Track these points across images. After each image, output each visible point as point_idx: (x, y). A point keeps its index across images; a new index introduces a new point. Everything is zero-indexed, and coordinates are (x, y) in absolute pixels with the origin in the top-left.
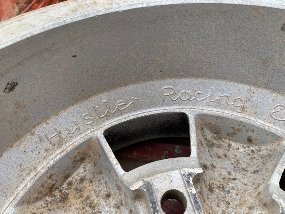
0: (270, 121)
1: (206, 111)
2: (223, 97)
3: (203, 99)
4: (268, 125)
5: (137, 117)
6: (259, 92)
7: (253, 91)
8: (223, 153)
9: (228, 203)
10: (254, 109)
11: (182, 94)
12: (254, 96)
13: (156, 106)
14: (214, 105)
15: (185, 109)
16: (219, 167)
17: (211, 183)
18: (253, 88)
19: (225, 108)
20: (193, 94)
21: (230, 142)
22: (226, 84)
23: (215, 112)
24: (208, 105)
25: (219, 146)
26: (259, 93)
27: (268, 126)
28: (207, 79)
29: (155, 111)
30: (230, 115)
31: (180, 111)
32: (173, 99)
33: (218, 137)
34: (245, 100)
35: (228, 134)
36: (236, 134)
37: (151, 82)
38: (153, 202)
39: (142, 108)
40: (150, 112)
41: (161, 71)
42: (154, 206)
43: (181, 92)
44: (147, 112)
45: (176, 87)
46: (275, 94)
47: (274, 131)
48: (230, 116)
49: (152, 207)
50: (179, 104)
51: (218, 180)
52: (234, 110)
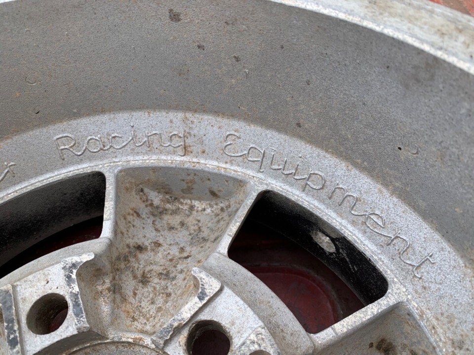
0: (225, 159)
1: (134, 162)
2: (152, 137)
3: (124, 144)
4: (224, 166)
5: (23, 192)
6: (199, 119)
7: (191, 119)
8: (180, 220)
9: (169, 295)
10: (199, 146)
11: (88, 142)
12: (194, 126)
13: (52, 169)
14: (144, 151)
15: (101, 165)
16: (167, 244)
17: (146, 271)
18: (189, 115)
19: (161, 153)
20: (106, 140)
21: (192, 202)
22: (150, 116)
23: (148, 161)
24: (134, 152)
25: (175, 212)
26: (199, 121)
27: (224, 168)
28: (119, 113)
29: (52, 177)
30: (170, 161)
31: (94, 170)
32: (76, 153)
33: (173, 198)
34: (184, 134)
35: (183, 191)
36: (192, 189)
37: (31, 133)
38: (9, 320)
39: (29, 177)
40: (45, 181)
41: (38, 112)
42: (10, 325)
43: (86, 139)
44: (39, 182)
45: (75, 133)
46: (219, 119)
47: (232, 174)
48: (169, 163)
49: (7, 328)
50: (90, 159)
51: (162, 264)
52: (174, 153)
